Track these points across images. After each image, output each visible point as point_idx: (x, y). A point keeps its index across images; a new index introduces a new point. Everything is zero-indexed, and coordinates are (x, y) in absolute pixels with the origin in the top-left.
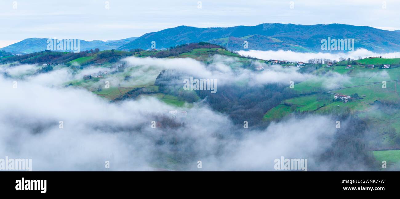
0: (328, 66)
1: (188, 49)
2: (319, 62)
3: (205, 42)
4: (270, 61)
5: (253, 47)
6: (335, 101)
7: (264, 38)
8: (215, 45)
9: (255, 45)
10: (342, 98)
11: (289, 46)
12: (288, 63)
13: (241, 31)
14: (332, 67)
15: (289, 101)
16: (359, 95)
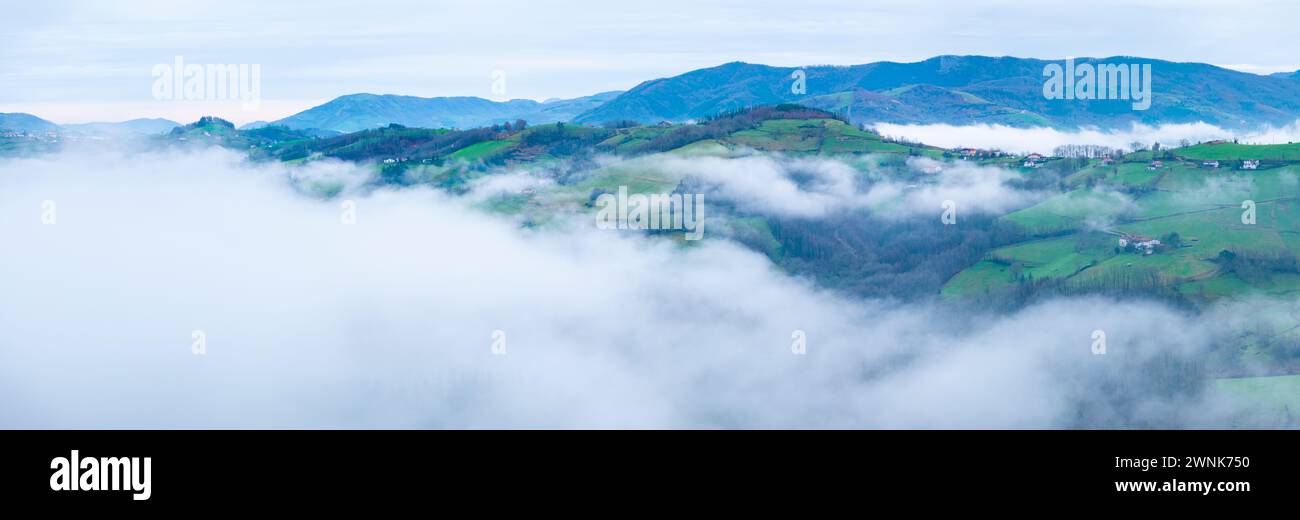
0: (1103, 164)
1: (749, 122)
2: (1081, 154)
3: (795, 103)
4: (957, 151)
5: (915, 115)
6: (1123, 253)
7: (942, 93)
8: (818, 110)
9: (918, 110)
10: (1140, 244)
11: (1006, 113)
12: (1001, 155)
13: (884, 74)
14: (1112, 167)
15: (1004, 253)
16: (1181, 237)
